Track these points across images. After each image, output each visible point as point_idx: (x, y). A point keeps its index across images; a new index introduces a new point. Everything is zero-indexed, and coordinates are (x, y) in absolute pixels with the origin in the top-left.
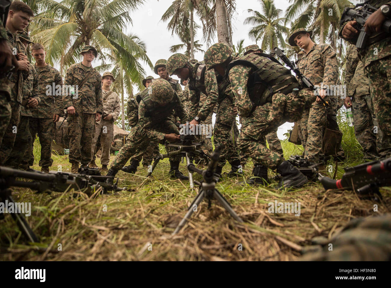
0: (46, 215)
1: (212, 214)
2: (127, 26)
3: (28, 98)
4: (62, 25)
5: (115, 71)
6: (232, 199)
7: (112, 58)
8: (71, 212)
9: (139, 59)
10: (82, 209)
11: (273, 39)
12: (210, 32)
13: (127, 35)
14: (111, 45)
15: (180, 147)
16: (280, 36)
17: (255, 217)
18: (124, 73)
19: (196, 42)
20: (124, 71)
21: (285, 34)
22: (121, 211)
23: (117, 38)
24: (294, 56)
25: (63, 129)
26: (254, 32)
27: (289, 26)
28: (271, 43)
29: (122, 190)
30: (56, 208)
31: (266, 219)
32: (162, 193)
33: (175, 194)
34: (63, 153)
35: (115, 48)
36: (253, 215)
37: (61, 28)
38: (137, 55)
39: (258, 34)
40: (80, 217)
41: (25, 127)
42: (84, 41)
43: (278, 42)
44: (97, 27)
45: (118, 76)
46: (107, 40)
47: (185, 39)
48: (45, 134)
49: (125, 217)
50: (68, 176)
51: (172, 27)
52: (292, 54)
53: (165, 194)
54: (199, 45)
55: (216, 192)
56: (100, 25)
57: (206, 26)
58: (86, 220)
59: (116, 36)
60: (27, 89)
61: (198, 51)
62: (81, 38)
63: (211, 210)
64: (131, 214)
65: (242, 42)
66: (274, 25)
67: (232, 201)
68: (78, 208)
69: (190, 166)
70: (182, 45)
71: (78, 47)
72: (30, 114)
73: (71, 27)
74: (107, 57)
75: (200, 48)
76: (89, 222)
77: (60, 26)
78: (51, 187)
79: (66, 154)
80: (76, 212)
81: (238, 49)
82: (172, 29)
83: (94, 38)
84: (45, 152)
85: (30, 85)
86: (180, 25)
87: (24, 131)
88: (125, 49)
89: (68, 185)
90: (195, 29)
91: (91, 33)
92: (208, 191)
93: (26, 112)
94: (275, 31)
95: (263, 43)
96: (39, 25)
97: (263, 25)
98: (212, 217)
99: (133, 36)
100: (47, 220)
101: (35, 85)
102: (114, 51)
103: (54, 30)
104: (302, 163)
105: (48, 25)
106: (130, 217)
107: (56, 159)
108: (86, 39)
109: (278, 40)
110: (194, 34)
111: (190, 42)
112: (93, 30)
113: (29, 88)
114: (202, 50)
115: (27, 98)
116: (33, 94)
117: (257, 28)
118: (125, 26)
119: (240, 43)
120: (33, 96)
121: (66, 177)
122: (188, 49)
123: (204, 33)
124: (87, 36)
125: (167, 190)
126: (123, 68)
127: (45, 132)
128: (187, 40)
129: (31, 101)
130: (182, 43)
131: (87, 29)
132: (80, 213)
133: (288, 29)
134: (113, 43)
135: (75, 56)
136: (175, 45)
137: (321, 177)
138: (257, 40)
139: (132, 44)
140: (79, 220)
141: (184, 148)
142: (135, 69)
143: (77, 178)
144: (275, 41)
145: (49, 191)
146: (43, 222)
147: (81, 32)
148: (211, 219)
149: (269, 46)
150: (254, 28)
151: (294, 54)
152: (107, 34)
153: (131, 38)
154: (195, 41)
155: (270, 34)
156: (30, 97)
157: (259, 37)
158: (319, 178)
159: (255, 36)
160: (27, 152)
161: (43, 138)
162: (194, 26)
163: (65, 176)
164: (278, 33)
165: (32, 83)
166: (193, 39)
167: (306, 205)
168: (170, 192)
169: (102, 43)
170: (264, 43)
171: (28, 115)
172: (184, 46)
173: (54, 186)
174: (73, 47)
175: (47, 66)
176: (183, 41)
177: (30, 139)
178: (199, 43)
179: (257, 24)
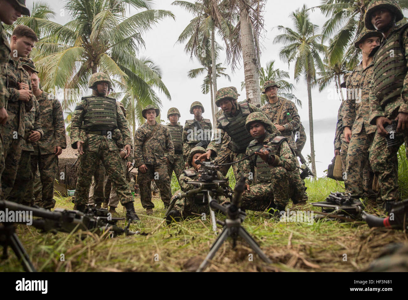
0: (52, 256)
1: (237, 255)
2: (140, 49)
3: (30, 131)
4: (67, 50)
5: (125, 100)
6: (261, 240)
7: (122, 86)
8: (79, 253)
9: (153, 86)
10: (91, 250)
11: (309, 60)
12: (235, 52)
13: (139, 59)
14: (120, 70)
15: (201, 185)
16: (316, 56)
17: (287, 259)
18: (136, 102)
19: (219, 65)
20: (135, 100)
21: (322, 53)
22: (134, 254)
23: (128, 63)
24: (334, 79)
25: (67, 167)
26: (286, 52)
27: (327, 44)
28: (307, 64)
29: (135, 233)
30: (63, 249)
31: (301, 262)
32: (181, 236)
33: (195, 237)
34: (67, 194)
35: (125, 75)
36: (285, 257)
37: (66, 53)
38: (151, 82)
39: (291, 54)
40: (90, 259)
41: (27, 164)
42: (91, 67)
43: (315, 63)
44: (106, 51)
45: (128, 105)
46: (117, 65)
47: (205, 62)
48: (47, 171)
49: (139, 260)
50: (75, 215)
51: (191, 49)
52: (332, 77)
53: (183, 237)
54: (222, 69)
55: (241, 230)
56: (108, 48)
57: (230, 46)
58: (96, 262)
59: (126, 60)
60: (28, 121)
61: (221, 75)
62: (88, 64)
63: (236, 250)
64: (146, 256)
65: (272, 64)
66: (309, 43)
67: (261, 242)
68: (87, 249)
69: (213, 202)
70: (202, 69)
71: (84, 74)
72: (32, 149)
73: (77, 51)
74: (116, 84)
75: (223, 72)
76: (99, 264)
77: (65, 51)
78: (57, 226)
79: (69, 196)
80: (85, 253)
81: (268, 72)
82: (191, 52)
83: (102, 63)
84: (47, 192)
85: (32, 116)
86: (199, 46)
87: (26, 167)
88: (137, 75)
89: (76, 224)
90: (217, 51)
91: (98, 58)
92: (233, 228)
93: (27, 146)
94: (311, 50)
95: (296, 64)
96: (41, 51)
97: (296, 44)
98: (238, 258)
99: (145, 60)
100: (53, 262)
101: (36, 118)
102: (125, 78)
103: (59, 56)
104: (344, 200)
105: (51, 50)
106: (145, 259)
107: (59, 201)
108: (92, 64)
109: (315, 60)
110: (216, 57)
111: (212, 65)
112: (101, 55)
113: (30, 120)
114: (226, 74)
115: (28, 131)
116: (35, 127)
117: (289, 47)
118: (137, 49)
119: (269, 65)
120: (35, 129)
121: (72, 216)
122: (209, 73)
123: (228, 54)
124: (93, 61)
125: (187, 233)
126: (135, 97)
127: (47, 169)
128: (208, 63)
129: (32, 134)
130: (202, 67)
131: (94, 53)
132: (89, 255)
133: (326, 47)
134: (123, 69)
135: (81, 84)
136: (194, 69)
137: (365, 215)
138: (289, 61)
139: (146, 69)
140: (88, 261)
141: (205, 185)
142: (148, 98)
143: (84, 218)
144: (310, 62)
145: (55, 230)
146: (48, 264)
147: (87, 57)
148: (237, 261)
149: (303, 67)
150: (285, 47)
151: (334, 76)
152: (117, 59)
153: (143, 62)
154: (217, 64)
155: (305, 53)
156: (31, 130)
157: (292, 58)
158: (364, 217)
159: (287, 57)
160: (28, 191)
161: (45, 175)
162: (215, 47)
163: (72, 214)
164: (314, 52)
165: (34, 115)
166: (215, 62)
167: (348, 247)
168: (189, 235)
169: (111, 68)
170: (298, 64)
171: (29, 150)
172: (205, 70)
173: (60, 225)
174: (78, 74)
175: (42, 94)
176: (203, 64)
177: (31, 177)
178: (221, 66)
179: (289, 43)
